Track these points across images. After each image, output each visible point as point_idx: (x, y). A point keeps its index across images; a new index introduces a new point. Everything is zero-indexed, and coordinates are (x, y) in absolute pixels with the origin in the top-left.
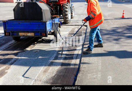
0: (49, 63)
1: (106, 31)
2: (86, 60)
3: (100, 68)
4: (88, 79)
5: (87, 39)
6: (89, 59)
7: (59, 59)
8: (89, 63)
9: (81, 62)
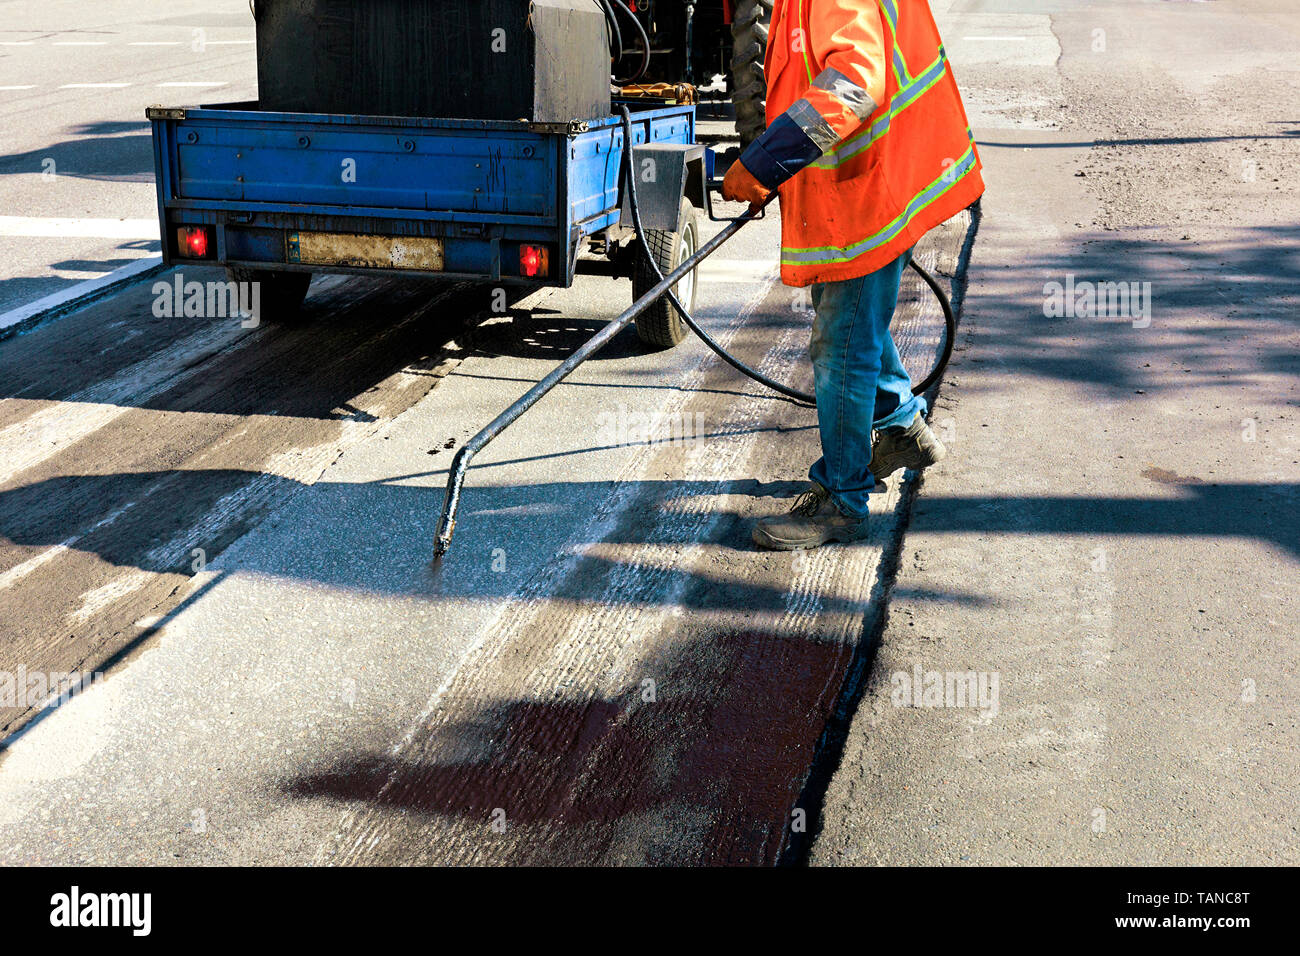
0: (570, 566)
1: (1184, 263)
2: (944, 565)
3: (1097, 654)
4: (967, 765)
5: (972, 339)
6: (986, 557)
7: (669, 541)
8: (980, 592)
9: (901, 578)
